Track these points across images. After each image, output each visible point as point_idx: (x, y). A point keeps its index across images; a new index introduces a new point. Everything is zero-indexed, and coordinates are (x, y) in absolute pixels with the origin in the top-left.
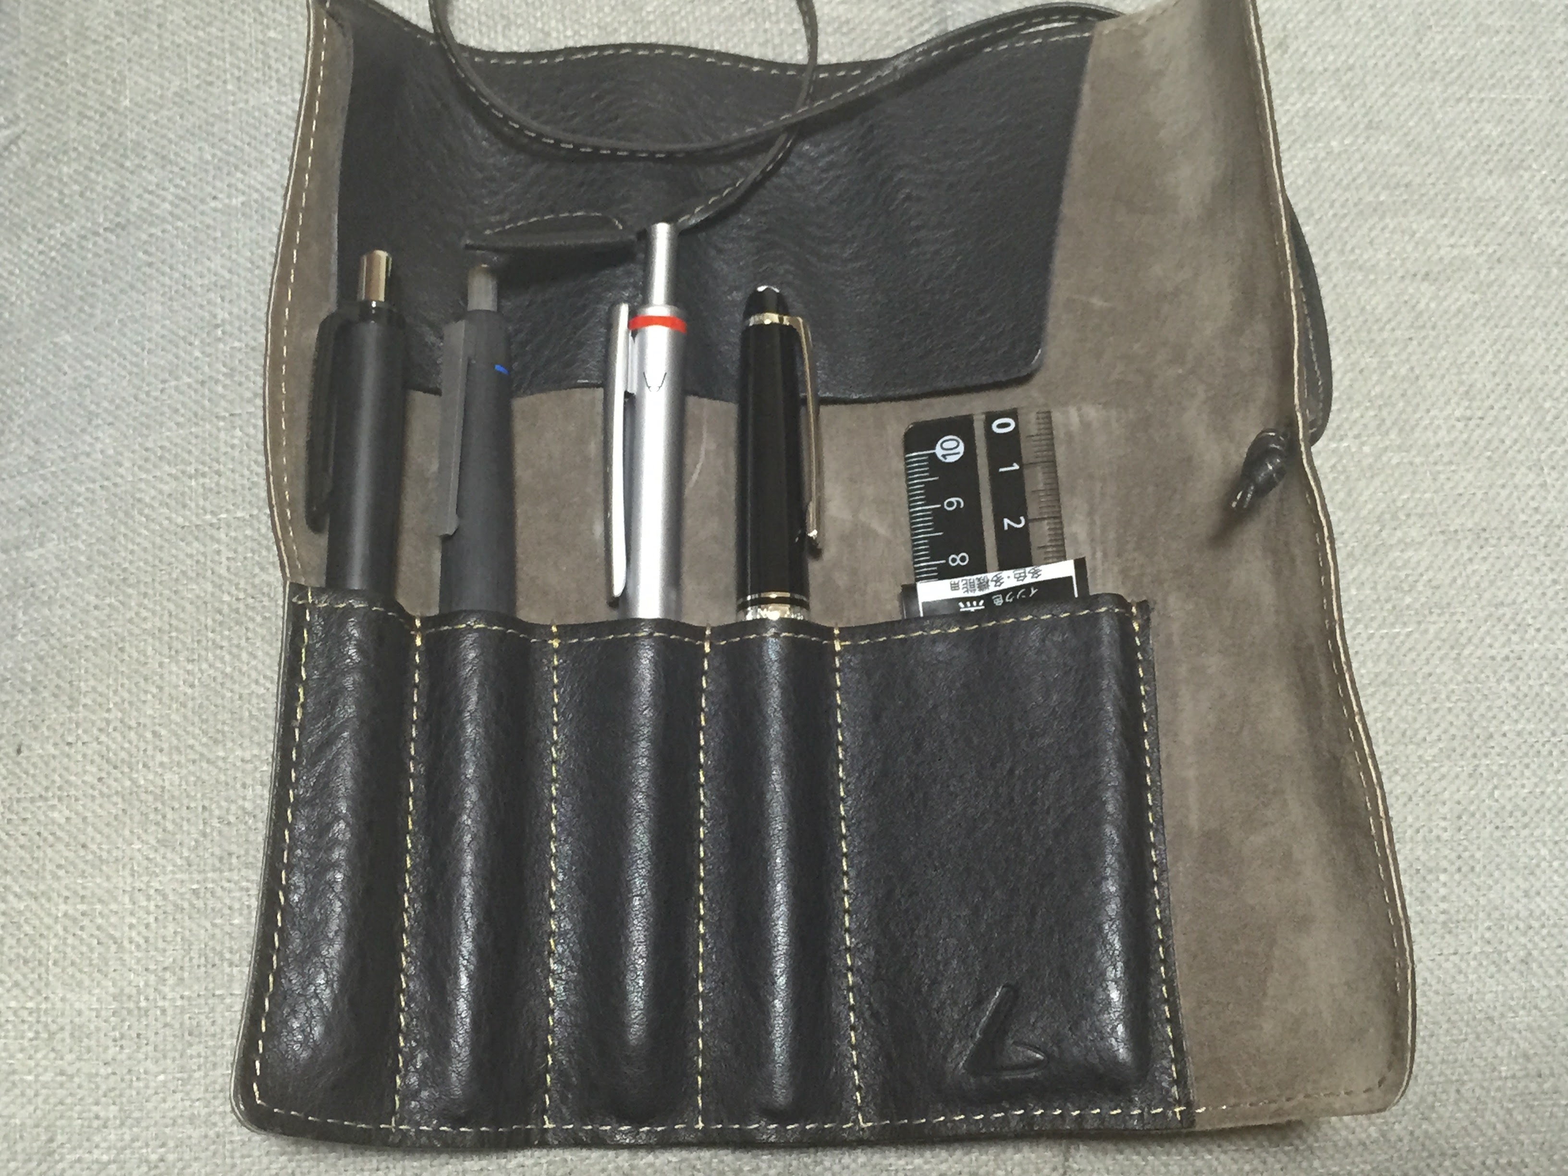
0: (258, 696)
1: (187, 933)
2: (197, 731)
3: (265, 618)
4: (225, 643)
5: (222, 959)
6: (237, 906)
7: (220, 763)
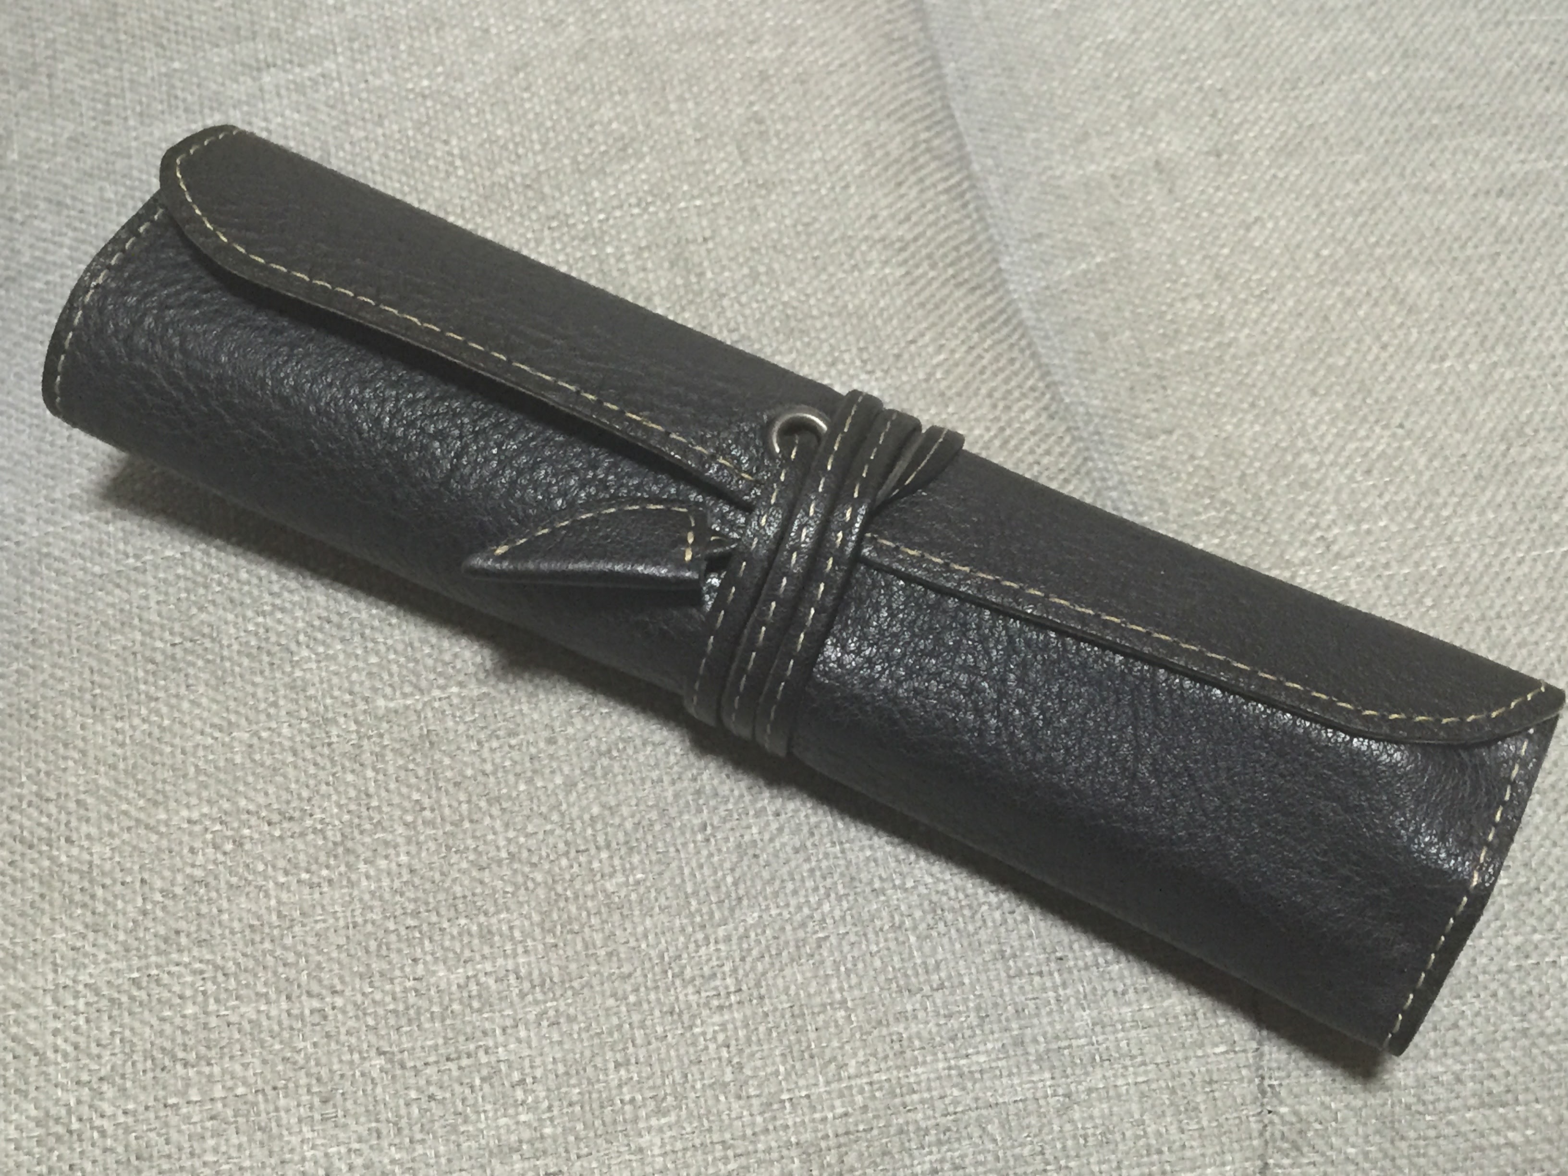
0: (205, 748)
1: (127, 1033)
2: (131, 795)
3: (208, 661)
4: (161, 694)
5: (174, 1059)
6: (188, 993)
7: (163, 829)
